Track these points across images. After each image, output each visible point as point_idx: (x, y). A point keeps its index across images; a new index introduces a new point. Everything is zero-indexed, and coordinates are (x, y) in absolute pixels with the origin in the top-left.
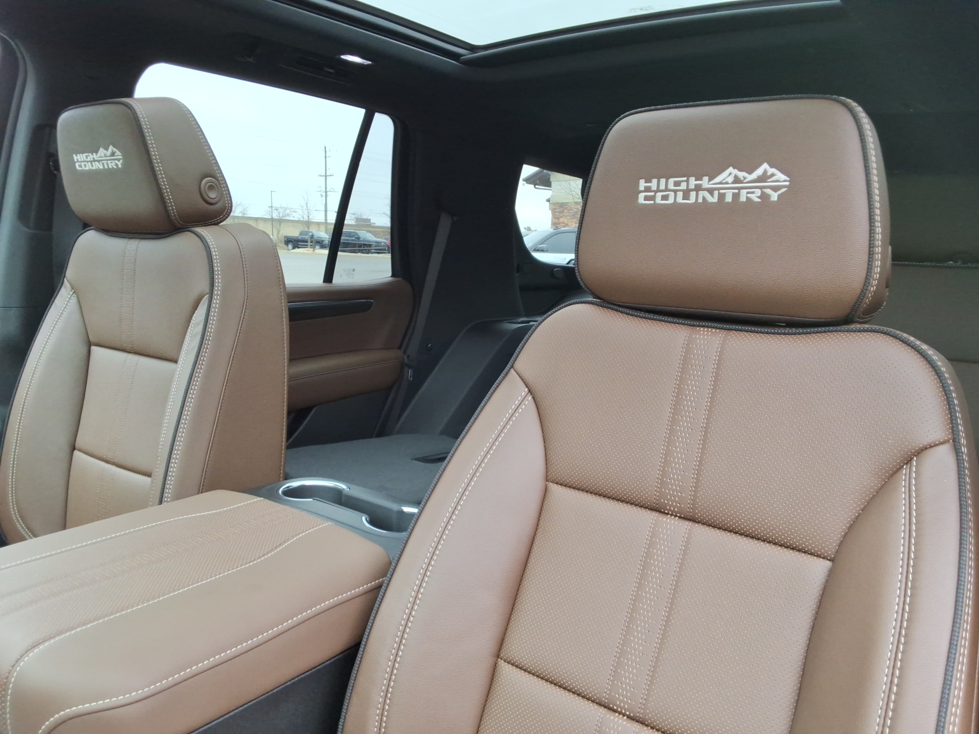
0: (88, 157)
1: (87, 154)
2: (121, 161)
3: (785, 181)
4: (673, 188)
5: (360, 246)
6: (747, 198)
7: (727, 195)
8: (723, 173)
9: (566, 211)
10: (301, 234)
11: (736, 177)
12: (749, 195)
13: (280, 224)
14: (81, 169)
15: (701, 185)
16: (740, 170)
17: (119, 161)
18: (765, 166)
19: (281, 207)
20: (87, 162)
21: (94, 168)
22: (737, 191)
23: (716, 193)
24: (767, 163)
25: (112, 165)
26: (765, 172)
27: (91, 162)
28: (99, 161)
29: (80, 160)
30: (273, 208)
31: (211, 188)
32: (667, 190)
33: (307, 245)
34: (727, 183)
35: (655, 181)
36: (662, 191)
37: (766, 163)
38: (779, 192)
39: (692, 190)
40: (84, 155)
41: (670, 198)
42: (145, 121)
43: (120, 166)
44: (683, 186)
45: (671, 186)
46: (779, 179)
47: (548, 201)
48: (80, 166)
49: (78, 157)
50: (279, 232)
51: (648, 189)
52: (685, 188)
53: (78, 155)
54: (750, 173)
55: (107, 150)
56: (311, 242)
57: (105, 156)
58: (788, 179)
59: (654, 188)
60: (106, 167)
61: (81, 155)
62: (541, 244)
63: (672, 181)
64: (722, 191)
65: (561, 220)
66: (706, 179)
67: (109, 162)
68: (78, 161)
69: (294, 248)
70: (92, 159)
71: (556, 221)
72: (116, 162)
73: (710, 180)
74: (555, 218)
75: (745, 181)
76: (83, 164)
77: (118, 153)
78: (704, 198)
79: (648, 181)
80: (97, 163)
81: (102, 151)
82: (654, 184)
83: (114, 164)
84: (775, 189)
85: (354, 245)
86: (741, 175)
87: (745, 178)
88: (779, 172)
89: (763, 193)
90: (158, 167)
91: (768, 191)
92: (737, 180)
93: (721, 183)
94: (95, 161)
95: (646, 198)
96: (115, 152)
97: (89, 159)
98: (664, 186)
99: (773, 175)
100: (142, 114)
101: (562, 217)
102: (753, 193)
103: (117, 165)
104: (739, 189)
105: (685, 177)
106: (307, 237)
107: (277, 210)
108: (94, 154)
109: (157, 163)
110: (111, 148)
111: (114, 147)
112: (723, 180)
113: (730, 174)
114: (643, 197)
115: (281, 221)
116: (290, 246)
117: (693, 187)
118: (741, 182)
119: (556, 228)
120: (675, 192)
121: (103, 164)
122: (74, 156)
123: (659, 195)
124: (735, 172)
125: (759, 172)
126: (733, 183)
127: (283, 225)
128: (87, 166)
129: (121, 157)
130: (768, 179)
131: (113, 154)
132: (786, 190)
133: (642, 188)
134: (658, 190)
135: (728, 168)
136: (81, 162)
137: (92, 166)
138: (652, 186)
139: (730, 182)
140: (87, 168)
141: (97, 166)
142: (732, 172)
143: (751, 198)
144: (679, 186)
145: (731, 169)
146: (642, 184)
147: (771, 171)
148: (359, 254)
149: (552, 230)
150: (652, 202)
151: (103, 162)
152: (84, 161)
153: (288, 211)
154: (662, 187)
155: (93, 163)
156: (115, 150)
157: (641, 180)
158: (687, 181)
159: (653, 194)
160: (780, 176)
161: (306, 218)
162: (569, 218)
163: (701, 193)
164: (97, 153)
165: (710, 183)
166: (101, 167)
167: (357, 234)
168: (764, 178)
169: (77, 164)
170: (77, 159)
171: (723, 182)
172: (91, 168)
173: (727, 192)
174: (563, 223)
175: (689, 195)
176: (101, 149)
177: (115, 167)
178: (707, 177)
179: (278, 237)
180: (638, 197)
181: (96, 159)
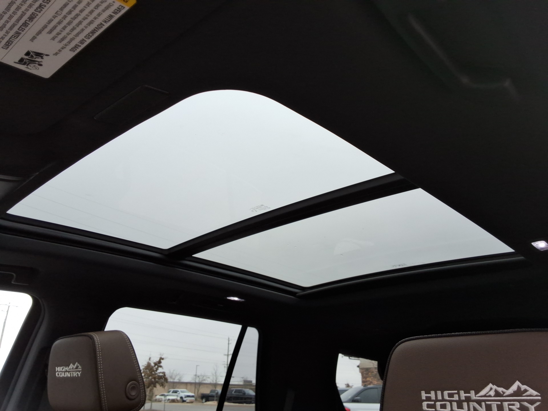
0: (64, 369)
1: (63, 367)
2: (81, 372)
3: (537, 396)
4: (448, 398)
5: (245, 399)
6: (510, 409)
7: (492, 406)
8: (486, 388)
9: (370, 374)
10: (211, 391)
11: (496, 391)
12: (510, 407)
13: (199, 386)
14: (58, 376)
15: (470, 397)
16: (498, 386)
17: (79, 372)
18: (517, 383)
19: (201, 375)
20: (63, 372)
21: (65, 376)
22: (500, 403)
23: (483, 404)
24: (519, 381)
25: (75, 374)
26: (519, 388)
27: (65, 372)
28: (69, 372)
29: (59, 371)
30: (197, 376)
31: (133, 388)
32: (443, 400)
33: (214, 399)
34: (490, 396)
35: (433, 393)
36: (440, 401)
37: (517, 381)
38: (535, 405)
39: (464, 401)
40: (62, 367)
41: (447, 407)
42: (99, 347)
43: (79, 375)
44: (456, 397)
45: (446, 397)
46: (532, 394)
47: (358, 366)
48: (58, 375)
49: (59, 369)
50: (198, 391)
51: (428, 399)
52: (457, 399)
53: (58, 368)
54: (507, 388)
55: (74, 364)
56: (216, 397)
57: (73, 369)
58: (539, 394)
59: (433, 398)
60: (72, 376)
61: (60, 367)
62: (356, 397)
63: (446, 393)
64: (487, 403)
65: (368, 379)
66: (473, 392)
67: (74, 373)
68: (58, 371)
69: (206, 401)
70: (65, 371)
71: (364, 379)
72: (78, 372)
73: (476, 393)
74: (364, 378)
75: (504, 395)
76: (60, 373)
77: (80, 367)
78: (474, 408)
79: (428, 392)
80: (67, 373)
81: (71, 366)
82: (432, 395)
83: (76, 374)
84: (532, 402)
85: (242, 398)
86: (500, 390)
87: (504, 393)
88: (530, 389)
89: (521, 405)
90: (101, 377)
91: (526, 404)
92: (497, 394)
93: (485, 396)
94: (66, 371)
95: (429, 406)
96: (79, 366)
97: (63, 370)
98: (441, 397)
99: (526, 391)
100: (98, 342)
101: (368, 377)
102: (513, 405)
103: (78, 374)
104: (502, 401)
105: (456, 390)
106: (214, 394)
107: (198, 377)
108: (67, 367)
109: (101, 374)
110: (77, 363)
111: (78, 363)
112: (487, 393)
113: (491, 389)
114: (426, 405)
115: (200, 384)
116: (204, 400)
117: (464, 399)
118: (502, 396)
119: (365, 386)
120: (451, 402)
121: (71, 374)
122: (56, 368)
123: (438, 404)
124: (495, 387)
125: (514, 388)
126: (495, 396)
127: (201, 386)
128: (62, 374)
129: (81, 370)
130: (524, 393)
131: (77, 368)
132: (540, 404)
133: (424, 398)
134: (437, 400)
135: (488, 384)
136: (59, 372)
137: (65, 375)
138: (432, 397)
139: (493, 396)
140: (62, 376)
141: (68, 375)
142: (492, 388)
143: (513, 409)
144: (453, 397)
145: (491, 385)
146: (424, 395)
147: (524, 387)
148: (245, 405)
149: (362, 387)
150: (434, 410)
151: (71, 372)
152: (61, 371)
153: (205, 378)
154: (440, 397)
155: (65, 373)
156: (78, 365)
157: (422, 392)
158: (458, 394)
159: (433, 403)
160: (531, 391)
161: (215, 382)
162: (372, 378)
163: (471, 404)
164: (68, 366)
165: (477, 396)
166: (69, 376)
167: (244, 391)
168: (519, 393)
169: (57, 373)
170: (58, 370)
171: (487, 395)
172: (64, 376)
173: (492, 404)
174: (369, 381)
175: (462, 405)
176: (71, 364)
177: (77, 376)
178: (473, 391)
179: (198, 395)
180: (422, 404)
181: (67, 370)
